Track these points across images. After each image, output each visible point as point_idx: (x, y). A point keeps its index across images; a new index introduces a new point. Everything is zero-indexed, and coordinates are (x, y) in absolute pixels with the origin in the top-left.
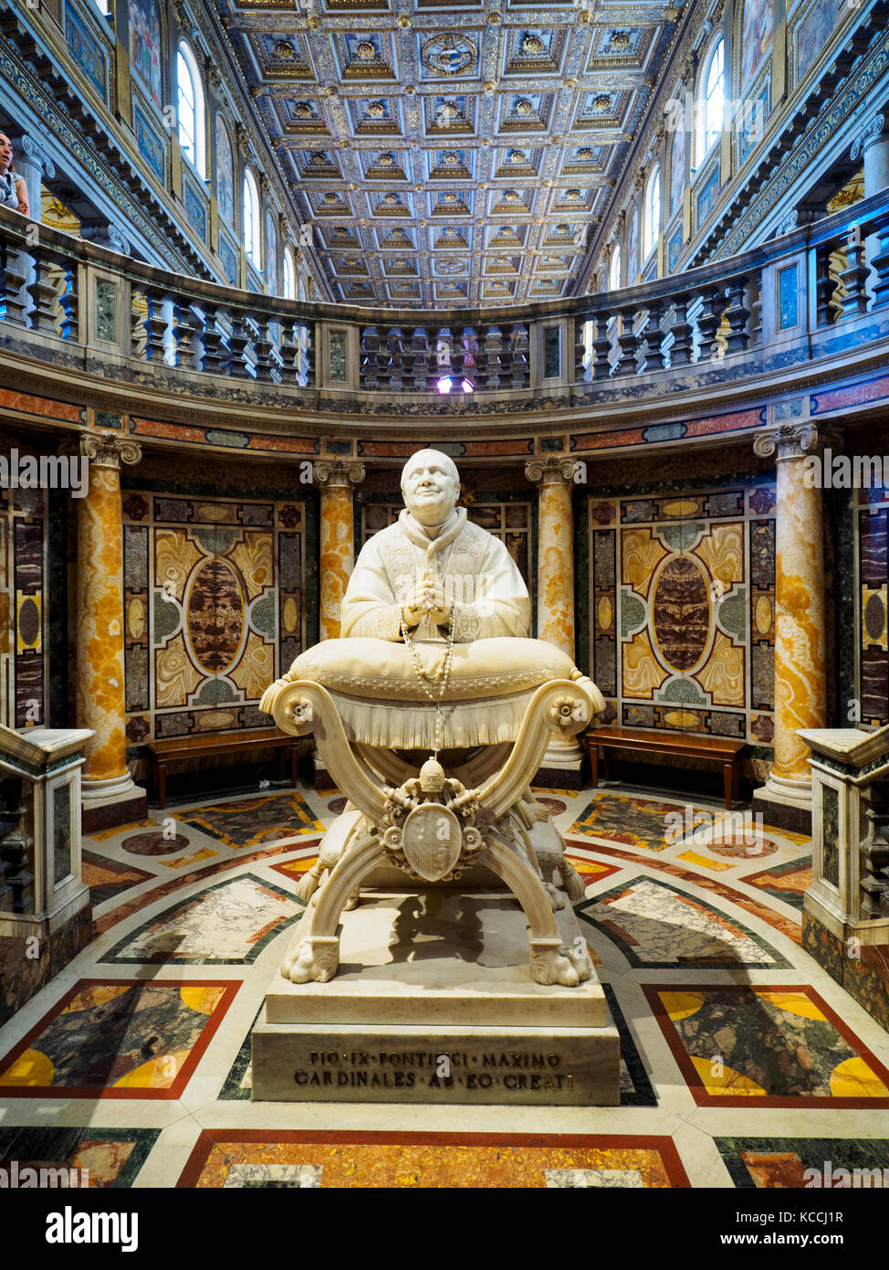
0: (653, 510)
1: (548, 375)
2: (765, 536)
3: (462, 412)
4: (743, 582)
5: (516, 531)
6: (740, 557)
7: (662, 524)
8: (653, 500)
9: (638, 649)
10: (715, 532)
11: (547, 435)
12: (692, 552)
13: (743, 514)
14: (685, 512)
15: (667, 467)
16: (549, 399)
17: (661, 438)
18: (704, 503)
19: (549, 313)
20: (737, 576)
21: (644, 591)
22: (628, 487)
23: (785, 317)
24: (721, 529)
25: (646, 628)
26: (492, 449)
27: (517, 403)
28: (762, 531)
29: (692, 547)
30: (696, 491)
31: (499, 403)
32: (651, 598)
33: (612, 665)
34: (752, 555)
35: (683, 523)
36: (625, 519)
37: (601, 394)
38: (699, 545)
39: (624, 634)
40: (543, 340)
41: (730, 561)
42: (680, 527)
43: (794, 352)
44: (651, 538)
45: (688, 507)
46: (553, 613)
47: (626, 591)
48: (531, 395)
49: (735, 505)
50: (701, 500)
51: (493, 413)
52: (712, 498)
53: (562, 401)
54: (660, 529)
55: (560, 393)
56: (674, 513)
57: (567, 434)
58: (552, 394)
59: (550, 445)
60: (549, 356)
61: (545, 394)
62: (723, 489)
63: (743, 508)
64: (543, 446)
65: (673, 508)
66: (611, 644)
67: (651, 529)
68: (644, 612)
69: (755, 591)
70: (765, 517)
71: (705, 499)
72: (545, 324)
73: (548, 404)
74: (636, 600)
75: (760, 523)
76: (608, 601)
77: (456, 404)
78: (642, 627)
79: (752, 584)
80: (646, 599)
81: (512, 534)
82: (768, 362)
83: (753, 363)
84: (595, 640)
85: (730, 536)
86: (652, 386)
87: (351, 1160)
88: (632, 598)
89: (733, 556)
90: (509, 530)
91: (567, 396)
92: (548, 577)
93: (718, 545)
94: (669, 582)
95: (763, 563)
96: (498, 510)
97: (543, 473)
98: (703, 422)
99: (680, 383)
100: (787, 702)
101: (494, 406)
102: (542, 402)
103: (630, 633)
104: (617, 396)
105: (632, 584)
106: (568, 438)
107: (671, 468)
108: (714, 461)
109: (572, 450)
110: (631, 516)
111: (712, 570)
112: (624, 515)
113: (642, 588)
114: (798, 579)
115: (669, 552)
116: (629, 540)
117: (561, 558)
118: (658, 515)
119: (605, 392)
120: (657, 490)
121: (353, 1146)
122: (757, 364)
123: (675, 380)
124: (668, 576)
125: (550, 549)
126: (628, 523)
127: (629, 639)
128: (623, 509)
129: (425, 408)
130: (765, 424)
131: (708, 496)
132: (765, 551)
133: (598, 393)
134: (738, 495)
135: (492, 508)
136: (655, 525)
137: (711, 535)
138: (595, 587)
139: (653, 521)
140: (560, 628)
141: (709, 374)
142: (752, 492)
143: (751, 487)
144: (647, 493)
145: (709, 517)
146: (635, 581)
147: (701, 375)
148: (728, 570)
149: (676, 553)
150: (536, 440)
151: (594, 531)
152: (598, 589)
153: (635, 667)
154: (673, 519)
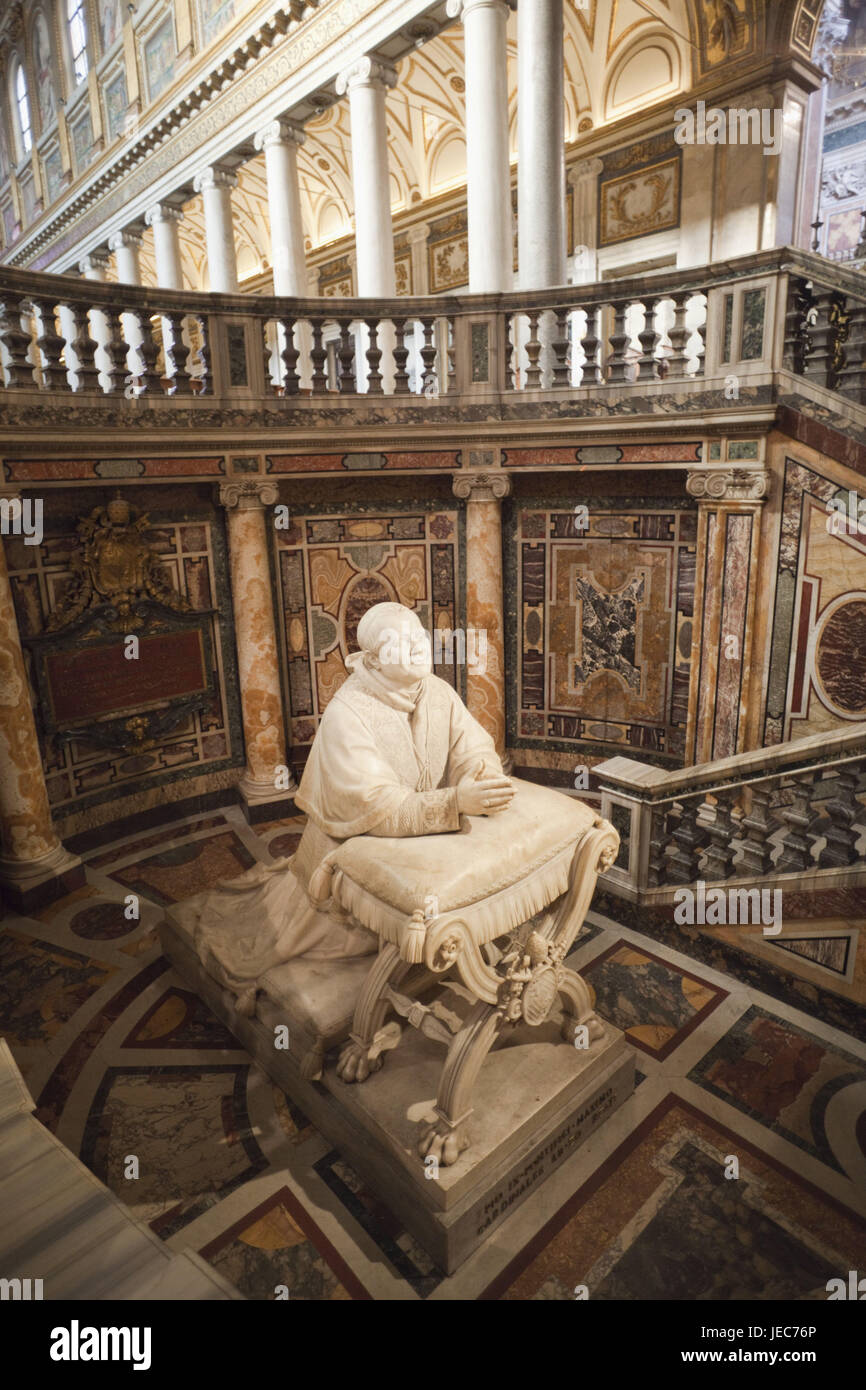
0: (339, 530)
1: (235, 383)
2: (444, 559)
3: (137, 421)
4: (426, 599)
5: (195, 555)
6: (423, 577)
7: (349, 544)
8: (339, 520)
9: (332, 667)
10: (400, 554)
11: (240, 453)
12: (379, 572)
13: (424, 538)
14: (370, 534)
15: (351, 488)
16: (240, 412)
17: (361, 467)
18: (388, 525)
19: (231, 308)
20: (420, 594)
21: (334, 610)
22: (312, 506)
23: (477, 370)
24: (404, 550)
25: (338, 646)
26: (176, 467)
27: (203, 412)
28: (441, 554)
29: (378, 567)
30: (381, 514)
31: (180, 411)
32: (342, 617)
33: (306, 685)
34: (433, 576)
35: (369, 544)
36: (311, 539)
37: (297, 413)
38: (385, 565)
39: (317, 654)
40: (226, 340)
41: (414, 580)
42: (366, 547)
43: (487, 407)
44: (339, 558)
45: (373, 529)
46: (261, 648)
47: (316, 611)
48: (217, 406)
49: (417, 530)
50: (386, 522)
51: (174, 423)
52: (396, 521)
53: (255, 415)
54: (347, 550)
55: (252, 406)
56: (360, 534)
57: (263, 453)
58: (243, 406)
59: (243, 465)
60: (234, 360)
61: (234, 406)
62: (405, 514)
63: (424, 532)
64: (235, 466)
65: (358, 529)
66: (305, 664)
67: (338, 549)
68: (335, 632)
69: (437, 607)
70: (444, 542)
71: (389, 521)
72: (227, 320)
73: (239, 418)
74: (327, 619)
75: (439, 547)
76: (299, 623)
77: (128, 409)
78: (335, 644)
79: (433, 601)
80: (337, 618)
81: (190, 559)
82: (464, 410)
83: (448, 407)
84: (288, 663)
85: (413, 558)
86: (350, 411)
87: (562, 1255)
88: (323, 618)
89: (416, 576)
90: (187, 555)
91: (260, 411)
92: (252, 610)
93: (402, 566)
94: (358, 601)
95: (443, 583)
96: (172, 532)
97: (239, 496)
98: (402, 456)
99: (380, 413)
100: (482, 706)
101: (175, 415)
102: (232, 414)
103: (323, 652)
104: (315, 418)
105: (322, 604)
106: (263, 458)
107: (356, 489)
108: (397, 486)
109: (268, 472)
110: (317, 537)
111: (398, 589)
112: (310, 534)
113: (331, 607)
114: (490, 606)
115: (357, 572)
116: (317, 560)
117: (264, 590)
118: (343, 535)
119: (301, 411)
120: (343, 510)
121: (550, 1245)
122: (452, 409)
123: (373, 409)
124: (357, 595)
125: (252, 581)
126: (315, 543)
127: (322, 658)
128: (309, 529)
129: (87, 414)
130: (460, 467)
131: (392, 518)
132: (444, 572)
133: (293, 410)
134: (420, 520)
135: (165, 530)
136: (342, 546)
137: (396, 556)
138: (285, 609)
139: (340, 541)
140: (269, 663)
141: (407, 409)
142: (432, 518)
143: (431, 513)
144: (333, 513)
145: (393, 539)
146: (325, 601)
147: (400, 409)
148: (412, 588)
149: (364, 573)
150: (227, 459)
151: (281, 552)
152: (288, 612)
153: (330, 683)
154: (360, 540)
